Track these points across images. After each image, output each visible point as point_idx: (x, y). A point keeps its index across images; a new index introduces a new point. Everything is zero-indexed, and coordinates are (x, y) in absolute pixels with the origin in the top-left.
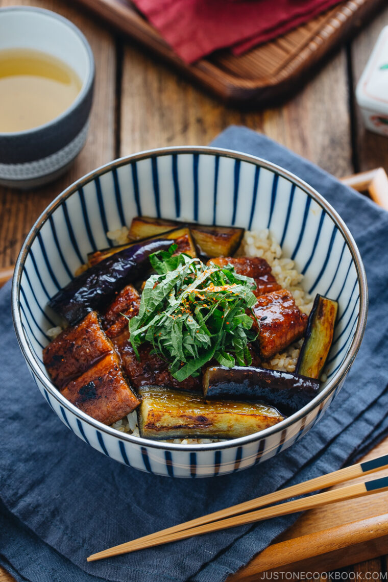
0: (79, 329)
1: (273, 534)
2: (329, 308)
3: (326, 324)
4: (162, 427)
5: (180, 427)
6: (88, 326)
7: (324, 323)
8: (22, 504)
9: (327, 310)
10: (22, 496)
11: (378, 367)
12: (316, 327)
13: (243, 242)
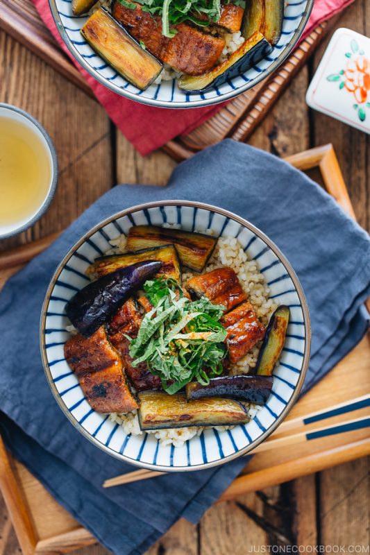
0: (91, 341)
1: (237, 471)
2: (281, 323)
3: (280, 334)
4: (156, 421)
5: (169, 421)
6: (99, 341)
7: (278, 333)
8: (54, 443)
9: (280, 324)
10: (53, 436)
11: (320, 322)
12: (273, 336)
13: (217, 247)
